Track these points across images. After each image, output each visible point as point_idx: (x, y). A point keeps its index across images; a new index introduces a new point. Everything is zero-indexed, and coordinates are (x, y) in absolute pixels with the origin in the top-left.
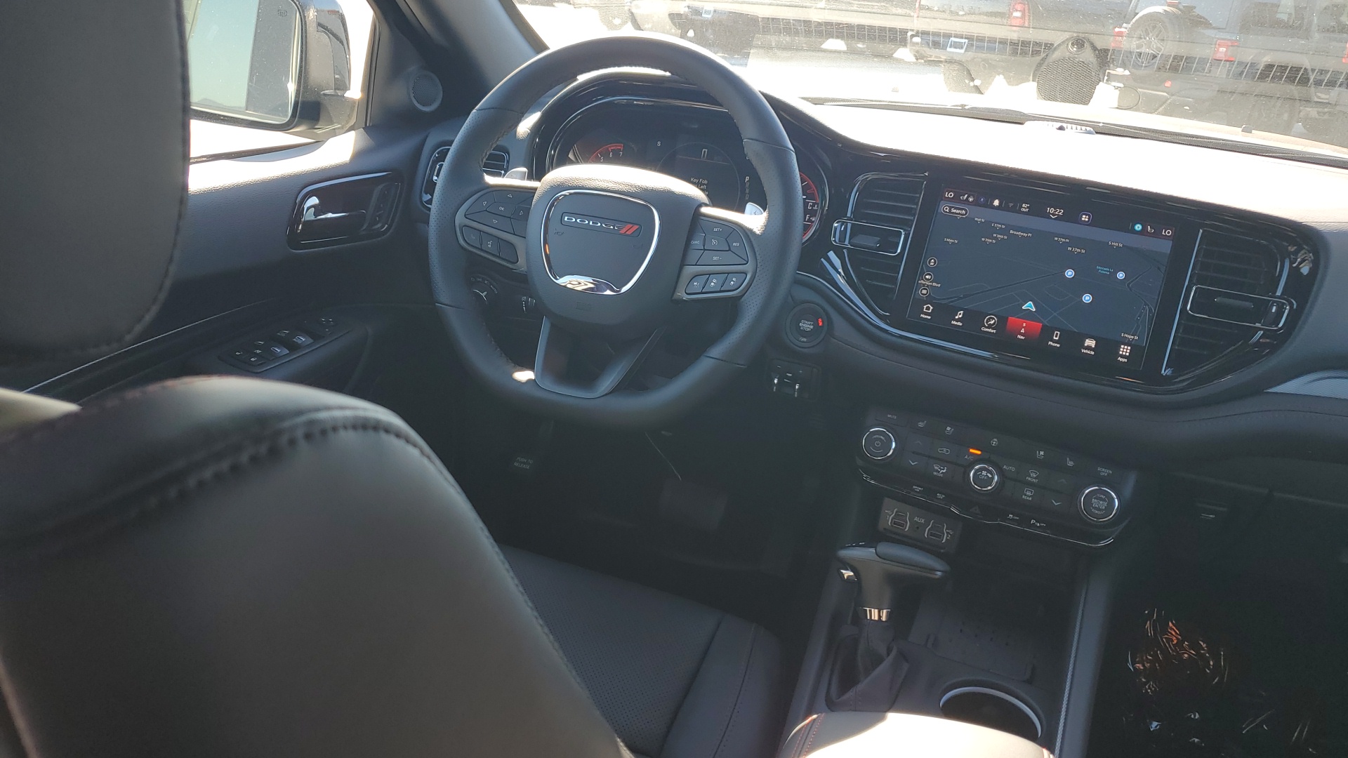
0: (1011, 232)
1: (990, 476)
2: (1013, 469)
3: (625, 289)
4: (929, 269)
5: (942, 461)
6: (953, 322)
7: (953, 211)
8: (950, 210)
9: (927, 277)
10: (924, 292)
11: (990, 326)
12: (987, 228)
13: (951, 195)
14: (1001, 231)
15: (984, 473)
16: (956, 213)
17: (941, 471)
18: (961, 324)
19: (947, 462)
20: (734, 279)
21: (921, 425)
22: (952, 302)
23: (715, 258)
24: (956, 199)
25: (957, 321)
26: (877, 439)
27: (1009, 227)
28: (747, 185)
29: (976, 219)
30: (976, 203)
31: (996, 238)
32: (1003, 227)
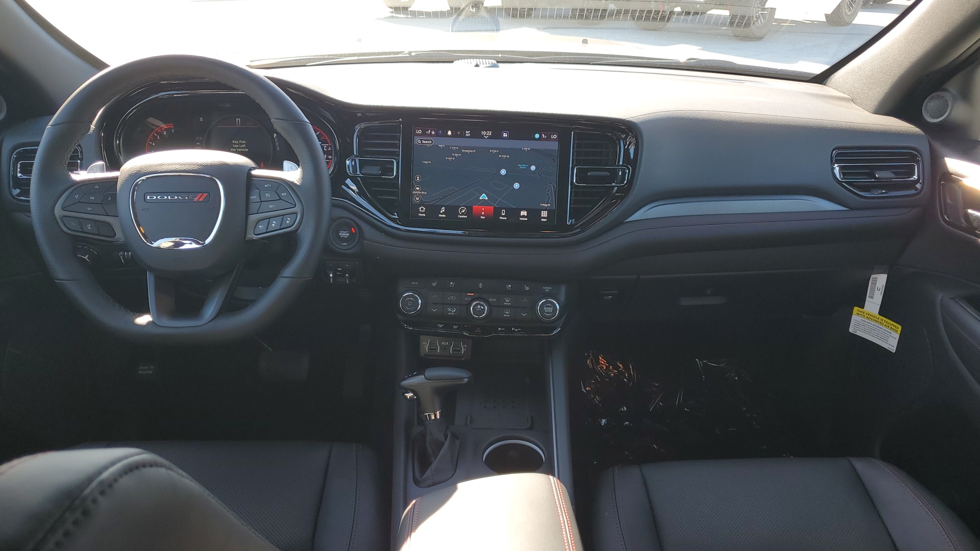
0: (463, 151)
1: (483, 308)
2: (495, 300)
3: (208, 241)
4: (418, 183)
5: (452, 305)
6: (440, 216)
7: (423, 142)
8: (421, 142)
9: (417, 188)
10: (417, 199)
11: (463, 214)
12: (448, 150)
13: (420, 132)
14: (456, 151)
15: (479, 307)
16: (426, 144)
17: (452, 311)
18: (445, 216)
19: (455, 304)
20: (289, 219)
21: (434, 284)
22: (436, 203)
23: (271, 206)
24: (424, 134)
25: (442, 214)
26: (408, 301)
27: (461, 148)
28: (276, 140)
29: (439, 145)
30: (437, 135)
31: (455, 156)
32: (457, 148)
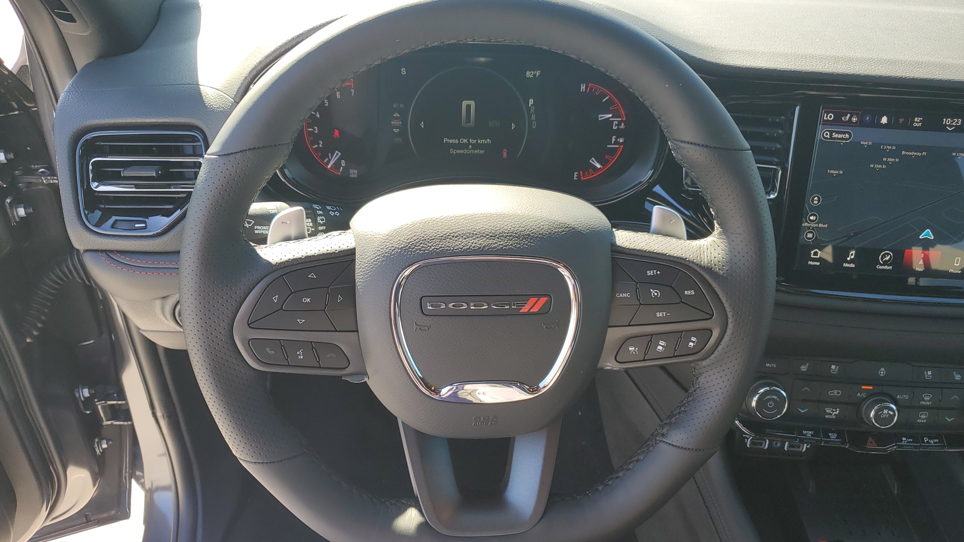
0: (903, 153)
1: (891, 413)
2: (907, 397)
4: (814, 209)
5: (834, 403)
6: (845, 265)
7: (835, 135)
8: (831, 135)
9: (812, 218)
10: (810, 235)
11: (885, 263)
12: (875, 152)
13: (830, 117)
14: (891, 154)
15: (885, 411)
16: (838, 139)
17: (833, 413)
18: (854, 266)
19: (841, 403)
20: (693, 339)
21: (804, 368)
22: (839, 243)
24: (837, 121)
25: (849, 262)
26: (769, 400)
27: (900, 147)
29: (862, 143)
30: (861, 124)
31: (887, 163)
32: (894, 148)
